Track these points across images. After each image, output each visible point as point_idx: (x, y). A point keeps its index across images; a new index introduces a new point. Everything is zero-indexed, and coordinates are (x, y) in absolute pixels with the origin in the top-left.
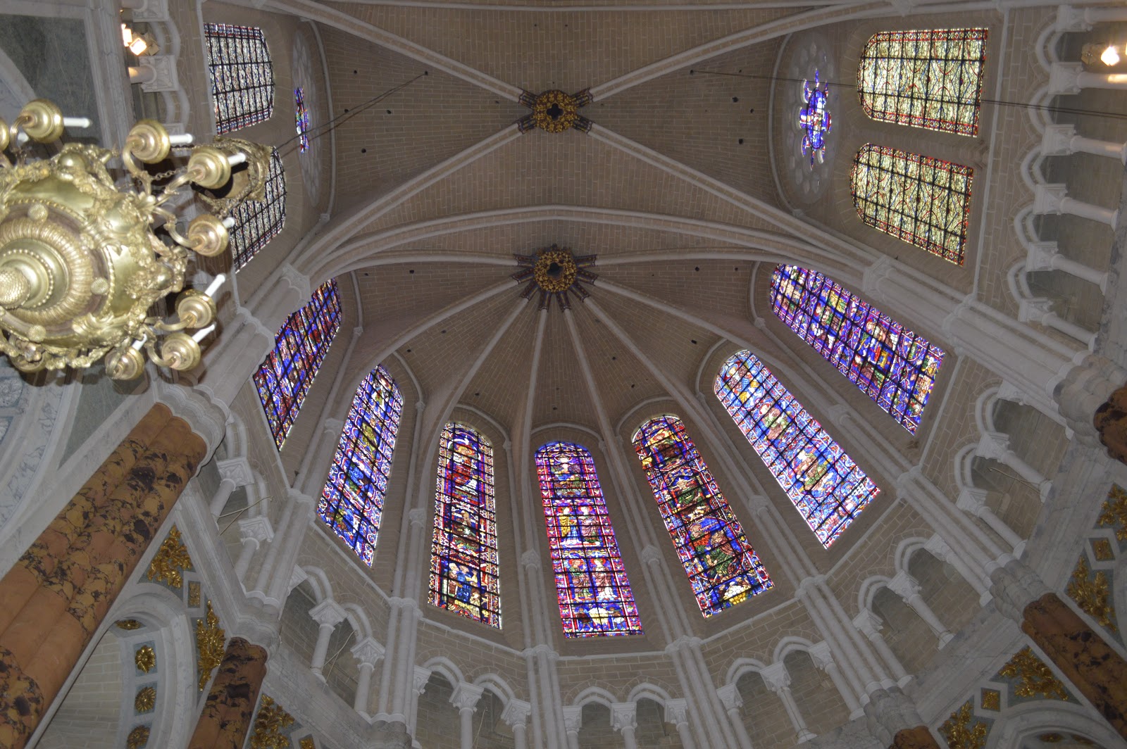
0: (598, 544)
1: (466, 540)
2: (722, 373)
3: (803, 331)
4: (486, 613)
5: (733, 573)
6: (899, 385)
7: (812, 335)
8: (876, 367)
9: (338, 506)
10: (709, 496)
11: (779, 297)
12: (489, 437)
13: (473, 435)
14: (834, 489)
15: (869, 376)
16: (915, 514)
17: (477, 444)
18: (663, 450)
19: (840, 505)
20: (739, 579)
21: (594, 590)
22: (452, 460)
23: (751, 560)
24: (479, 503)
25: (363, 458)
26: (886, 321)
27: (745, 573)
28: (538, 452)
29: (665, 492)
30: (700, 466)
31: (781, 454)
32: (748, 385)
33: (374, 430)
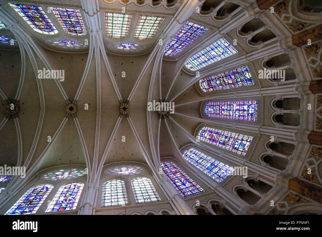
0: (232, 106)
1: (229, 140)
2: (190, 68)
3: (180, 50)
4: (248, 141)
5: (242, 75)
6: (196, 31)
7: (181, 48)
8: (190, 35)
9: (218, 175)
10: (221, 77)
11: (171, 54)
12: (203, 127)
13: (202, 131)
14: (222, 48)
15: (193, 37)
16: (231, 31)
17: (204, 131)
18: (209, 85)
19: (226, 47)
20: (245, 74)
21: (244, 110)
22: (208, 139)
23: (239, 70)
24: (219, 134)
25: (206, 164)
26: (179, 33)
27: (243, 72)
28: (207, 115)
29: (220, 87)
30: (213, 77)
31: (212, 58)
32: (193, 63)
33: (200, 159)
